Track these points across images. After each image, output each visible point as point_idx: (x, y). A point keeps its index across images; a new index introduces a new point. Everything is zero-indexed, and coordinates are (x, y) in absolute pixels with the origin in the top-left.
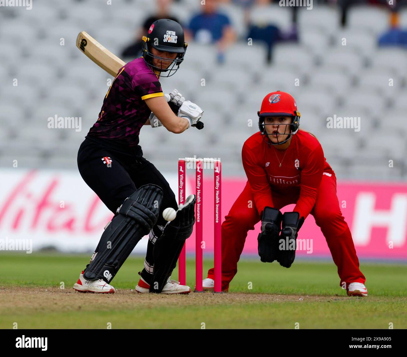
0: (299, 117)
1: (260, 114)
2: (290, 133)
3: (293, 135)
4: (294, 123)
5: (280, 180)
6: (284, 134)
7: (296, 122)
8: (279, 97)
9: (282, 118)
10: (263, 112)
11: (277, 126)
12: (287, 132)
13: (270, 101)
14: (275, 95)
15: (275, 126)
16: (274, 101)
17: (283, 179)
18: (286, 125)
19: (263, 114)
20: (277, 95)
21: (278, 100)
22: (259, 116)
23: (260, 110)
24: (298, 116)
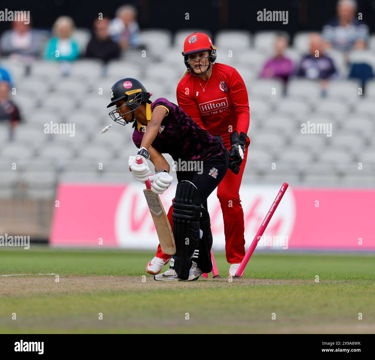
0: (216, 50)
1: (184, 53)
2: (210, 64)
3: (212, 65)
4: (212, 55)
5: (210, 104)
6: (206, 65)
7: (213, 55)
8: (196, 38)
9: (201, 54)
10: (186, 52)
11: (199, 60)
12: (208, 64)
13: (190, 42)
14: (192, 36)
15: (197, 60)
16: (193, 41)
17: (212, 103)
18: (205, 58)
19: (186, 53)
20: (195, 36)
21: (196, 40)
22: (183, 55)
23: (183, 51)
24: (214, 50)
